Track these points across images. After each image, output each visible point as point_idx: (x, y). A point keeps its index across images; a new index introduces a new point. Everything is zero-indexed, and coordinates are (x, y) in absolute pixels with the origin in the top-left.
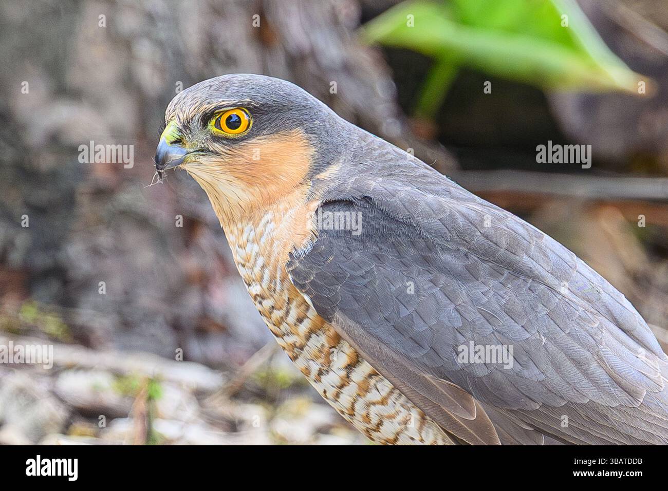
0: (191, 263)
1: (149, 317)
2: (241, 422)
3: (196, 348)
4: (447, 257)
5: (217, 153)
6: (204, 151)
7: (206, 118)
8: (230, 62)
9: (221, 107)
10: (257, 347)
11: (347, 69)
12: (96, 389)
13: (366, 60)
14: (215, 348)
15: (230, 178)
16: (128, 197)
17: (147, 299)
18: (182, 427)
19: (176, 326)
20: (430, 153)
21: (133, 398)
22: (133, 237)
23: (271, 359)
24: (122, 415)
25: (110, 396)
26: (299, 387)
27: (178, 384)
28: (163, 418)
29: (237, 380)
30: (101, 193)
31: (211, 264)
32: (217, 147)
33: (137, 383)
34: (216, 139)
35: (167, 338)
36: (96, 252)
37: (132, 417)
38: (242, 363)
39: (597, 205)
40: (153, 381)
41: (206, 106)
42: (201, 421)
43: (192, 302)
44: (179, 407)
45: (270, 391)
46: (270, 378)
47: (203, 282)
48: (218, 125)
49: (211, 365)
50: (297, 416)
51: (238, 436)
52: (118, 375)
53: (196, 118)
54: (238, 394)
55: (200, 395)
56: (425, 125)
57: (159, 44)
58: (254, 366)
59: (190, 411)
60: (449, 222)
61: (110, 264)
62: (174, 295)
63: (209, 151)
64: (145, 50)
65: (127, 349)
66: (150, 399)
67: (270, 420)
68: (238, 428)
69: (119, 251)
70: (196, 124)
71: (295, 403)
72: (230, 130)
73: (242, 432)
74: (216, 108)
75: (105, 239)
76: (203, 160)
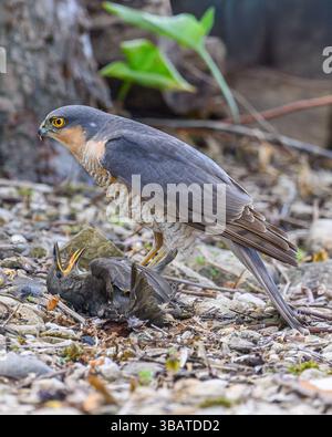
0: (42, 150)
1: (28, 168)
3: (44, 178)
4: (152, 155)
10: (65, 178)
11: (94, 84)
12: (10, 193)
13: (100, 82)
14: (51, 179)
17: (28, 162)
18: (40, 205)
19: (38, 172)
21: (23, 196)
23: (69, 182)
24: (20, 202)
26: (79, 191)
27: (38, 191)
28: (33, 202)
29: (58, 190)
30: (12, 127)
31: (50, 151)
33: (24, 191)
35: (35, 176)
36: (10, 147)
37: (23, 202)
38: (60, 184)
40: (30, 190)
44: (39, 199)
45: (69, 193)
46: (69, 189)
47: (46, 157)
49: (50, 184)
50: (78, 201)
51: (58, 208)
52: (18, 188)
54: (58, 194)
55: (45, 194)
56: (120, 104)
57: (31, 77)
58: (63, 184)
59: (42, 200)
60: (151, 143)
61: (15, 151)
62: (37, 161)
64: (26, 79)
66: (29, 196)
67: (69, 203)
68: (59, 205)
69: (18, 147)
71: (78, 197)
75: (13, 143)
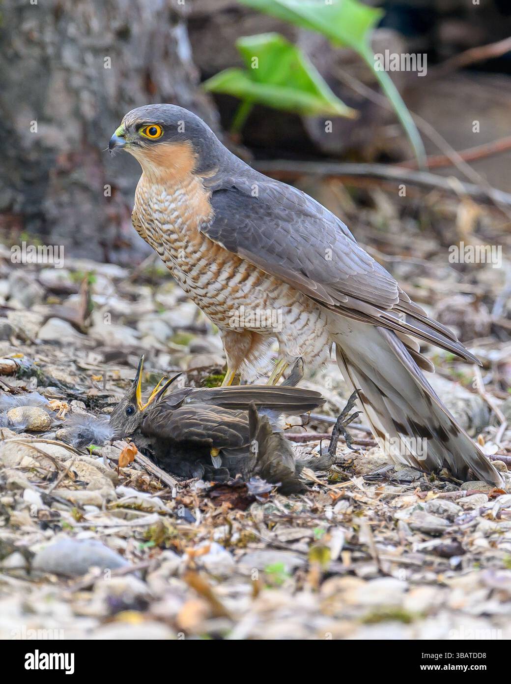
0: (111, 210)
1: (89, 239)
2: (139, 295)
3: (113, 256)
5: (141, 147)
6: (135, 144)
7: (138, 127)
8: (132, 103)
9: (147, 122)
10: (146, 255)
12: (60, 278)
13: (203, 100)
14: (124, 257)
15: (149, 160)
16: (76, 175)
17: (87, 230)
18: (107, 299)
19: (103, 244)
20: (240, 151)
21: (81, 283)
22: (80, 197)
23: (154, 261)
24: (75, 292)
25: (68, 281)
26: (169, 277)
27: (105, 276)
28: (97, 294)
29: (136, 273)
30: (63, 173)
31: (122, 211)
32: (142, 143)
33: (82, 275)
34: (142, 139)
35: (99, 251)
36: (60, 205)
37: (80, 294)
38: (139, 264)
39: (329, 178)
40: (92, 273)
41: (139, 120)
42: (116, 295)
43: (112, 231)
44: (105, 288)
45: (154, 279)
46: (154, 272)
47: (118, 220)
48: (145, 132)
49: (122, 265)
50: (169, 292)
51: (137, 303)
52: (72, 270)
53: (133, 126)
54: (137, 281)
55: (116, 281)
56: (236, 136)
57: (94, 93)
58: (145, 265)
59: (111, 290)
61: (67, 211)
62: (102, 227)
63: (138, 145)
64: (85, 96)
65: (77, 257)
66: (89, 283)
67: (154, 295)
68: (137, 299)
69: (72, 204)
70: (133, 129)
71: (167, 285)
72: (150, 135)
73: (140, 301)
74: (144, 122)
75: (65, 198)
76: (134, 148)
